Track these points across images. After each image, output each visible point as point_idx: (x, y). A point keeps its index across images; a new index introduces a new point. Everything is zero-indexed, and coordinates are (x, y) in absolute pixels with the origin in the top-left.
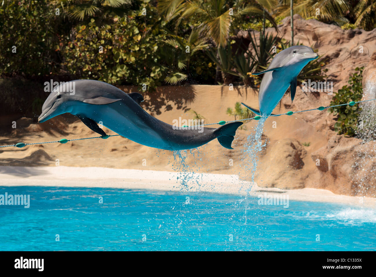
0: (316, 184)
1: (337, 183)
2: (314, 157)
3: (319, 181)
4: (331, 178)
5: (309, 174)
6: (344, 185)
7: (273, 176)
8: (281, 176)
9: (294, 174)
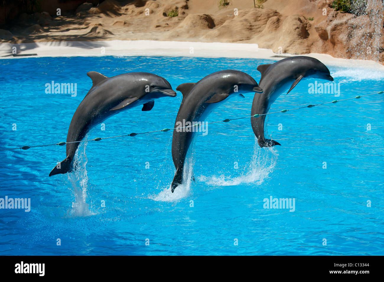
0: (319, 50)
1: (336, 49)
2: (317, 29)
3: (321, 47)
4: (330, 45)
5: (314, 42)
6: (341, 50)
7: (285, 44)
8: (292, 44)
9: (301, 42)
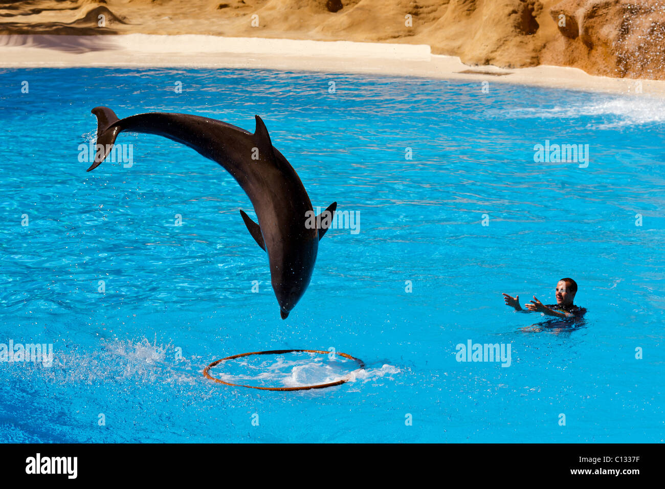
0: (558, 59)
1: (594, 56)
2: (555, 14)
3: (563, 53)
4: (582, 47)
5: (548, 42)
6: (604, 60)
7: (487, 46)
8: (501, 46)
9: (521, 42)
